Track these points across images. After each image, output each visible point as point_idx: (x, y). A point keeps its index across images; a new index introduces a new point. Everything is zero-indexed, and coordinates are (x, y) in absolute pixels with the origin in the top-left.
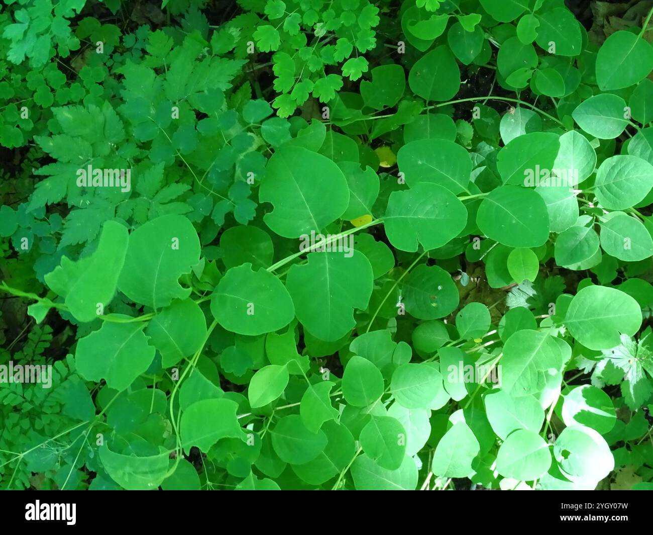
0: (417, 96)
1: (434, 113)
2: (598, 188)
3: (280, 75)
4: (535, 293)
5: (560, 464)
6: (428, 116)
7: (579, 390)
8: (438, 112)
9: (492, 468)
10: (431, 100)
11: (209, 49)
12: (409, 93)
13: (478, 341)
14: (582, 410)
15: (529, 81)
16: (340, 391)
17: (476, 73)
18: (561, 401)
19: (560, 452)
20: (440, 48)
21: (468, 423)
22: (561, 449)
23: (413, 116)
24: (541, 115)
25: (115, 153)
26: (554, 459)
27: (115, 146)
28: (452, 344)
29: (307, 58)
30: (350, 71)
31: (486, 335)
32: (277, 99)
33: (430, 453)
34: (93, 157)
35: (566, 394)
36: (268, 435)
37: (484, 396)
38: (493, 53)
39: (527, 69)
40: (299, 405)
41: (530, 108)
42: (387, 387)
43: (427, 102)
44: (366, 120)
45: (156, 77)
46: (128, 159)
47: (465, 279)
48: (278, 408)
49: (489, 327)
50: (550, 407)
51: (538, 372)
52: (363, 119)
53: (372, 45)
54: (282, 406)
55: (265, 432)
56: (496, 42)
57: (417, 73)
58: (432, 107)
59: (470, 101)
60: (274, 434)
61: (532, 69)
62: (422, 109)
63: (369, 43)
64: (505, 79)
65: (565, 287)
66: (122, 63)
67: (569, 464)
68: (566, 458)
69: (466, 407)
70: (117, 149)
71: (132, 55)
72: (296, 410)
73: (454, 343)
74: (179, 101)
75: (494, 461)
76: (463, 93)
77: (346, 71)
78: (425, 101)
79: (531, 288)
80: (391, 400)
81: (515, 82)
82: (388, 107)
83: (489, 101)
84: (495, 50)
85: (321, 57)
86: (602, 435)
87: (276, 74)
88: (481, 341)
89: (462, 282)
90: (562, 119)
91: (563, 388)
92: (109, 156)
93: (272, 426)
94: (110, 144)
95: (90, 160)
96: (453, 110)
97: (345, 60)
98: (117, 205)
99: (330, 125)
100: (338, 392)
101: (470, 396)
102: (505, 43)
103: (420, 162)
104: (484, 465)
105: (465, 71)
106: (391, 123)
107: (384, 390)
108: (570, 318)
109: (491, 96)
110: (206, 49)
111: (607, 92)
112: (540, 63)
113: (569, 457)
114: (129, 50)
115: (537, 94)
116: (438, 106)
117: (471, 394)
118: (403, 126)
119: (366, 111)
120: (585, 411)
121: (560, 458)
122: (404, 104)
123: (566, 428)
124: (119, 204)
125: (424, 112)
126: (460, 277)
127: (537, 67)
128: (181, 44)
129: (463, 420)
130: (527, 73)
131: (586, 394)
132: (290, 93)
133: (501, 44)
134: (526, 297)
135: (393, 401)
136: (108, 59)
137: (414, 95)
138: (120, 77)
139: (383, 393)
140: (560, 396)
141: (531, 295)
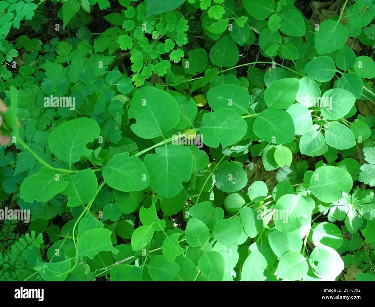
0: (215, 66)
1: (225, 74)
2: (322, 108)
3: (135, 62)
4: (292, 171)
5: (313, 269)
6: (222, 76)
7: (321, 225)
8: (228, 74)
9: (275, 274)
10: (223, 67)
11: (93, 50)
12: (211, 64)
13: (261, 202)
14: (324, 237)
15: (278, 52)
16: (185, 238)
17: (248, 49)
18: (311, 232)
19: (313, 262)
20: (226, 37)
21: (259, 250)
22: (313, 260)
23: (214, 77)
24: (286, 70)
25: (43, 115)
26: (310, 267)
27: (43, 111)
28: (247, 206)
29: (149, 52)
30: (174, 58)
31: (265, 199)
32: (134, 76)
33: (240, 268)
34: (30, 118)
35: (314, 228)
36: (146, 267)
37: (268, 234)
38: (256, 37)
39: (276, 45)
40: (161, 249)
41: (280, 67)
42: (212, 234)
43: (221, 68)
44: (187, 82)
45: (63, 69)
46: (50, 118)
47: (252, 166)
48: (150, 252)
49: (267, 194)
50: (305, 237)
51: (297, 218)
52: (185, 81)
53: (185, 41)
54: (152, 250)
55: (144, 266)
56: (257, 31)
57: (214, 53)
58: (224, 71)
59: (245, 66)
60: (149, 267)
61: (279, 44)
62: (218, 73)
63: (184, 41)
64: (264, 52)
65: (308, 167)
66: (44, 61)
67: (319, 269)
68: (316, 265)
69: (258, 241)
70: (44, 112)
71: (49, 55)
72: (160, 252)
73: (248, 204)
74: (78, 82)
75: (276, 270)
76: (241, 61)
77: (172, 57)
78: (220, 68)
79: (289, 169)
80: (215, 241)
81: (270, 52)
82: (199, 73)
83: (257, 64)
84: (257, 35)
85: (157, 50)
86: (336, 250)
87: (132, 62)
88: (263, 202)
89: (250, 168)
90: (299, 71)
91: (312, 224)
92: (40, 116)
93: (147, 262)
94: (39, 110)
95: (28, 120)
96: (236, 72)
97: (171, 51)
98: (45, 147)
99: (166, 86)
100: (184, 239)
101: (259, 234)
102: (262, 31)
103: (220, 98)
104: (271, 273)
105: (241, 49)
106: (201, 82)
107: (210, 236)
108: (312, 186)
109: (257, 61)
110: (91, 50)
111: (322, 55)
112: (283, 41)
113: (318, 264)
114: (47, 53)
115: (283, 59)
116: (228, 70)
117: (260, 233)
118: (209, 83)
119: (187, 76)
120: (326, 237)
121: (313, 266)
122: (208, 71)
123: (316, 248)
124: (46, 146)
125: (220, 74)
126: (249, 165)
127: (282, 43)
128: (76, 48)
129: (257, 248)
130: (276, 47)
131: (325, 227)
132: (141, 72)
133: (260, 32)
134: (287, 174)
135: (216, 242)
136: (36, 59)
137: (213, 65)
138: (43, 70)
139: (209, 238)
140: (311, 229)
141: (290, 173)
